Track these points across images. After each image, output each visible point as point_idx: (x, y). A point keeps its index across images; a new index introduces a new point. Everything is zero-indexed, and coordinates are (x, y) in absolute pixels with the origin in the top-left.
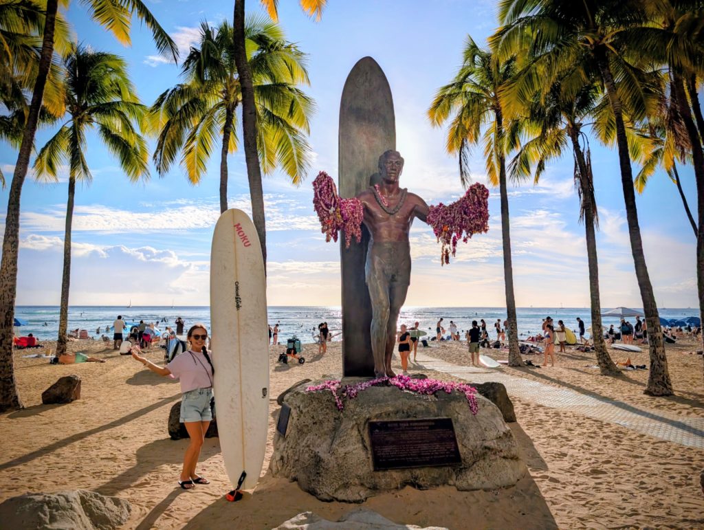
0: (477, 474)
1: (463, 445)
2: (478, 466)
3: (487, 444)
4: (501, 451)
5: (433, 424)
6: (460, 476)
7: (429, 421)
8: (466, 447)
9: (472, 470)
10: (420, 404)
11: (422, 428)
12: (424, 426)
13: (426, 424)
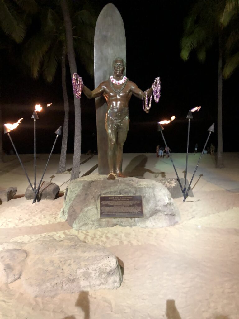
0: (151, 222)
1: (146, 208)
2: (152, 218)
3: (157, 208)
4: (165, 212)
5: (132, 198)
6: (143, 222)
7: (130, 196)
9: (149, 220)
11: (126, 200)
12: (127, 199)
13: (128, 198)
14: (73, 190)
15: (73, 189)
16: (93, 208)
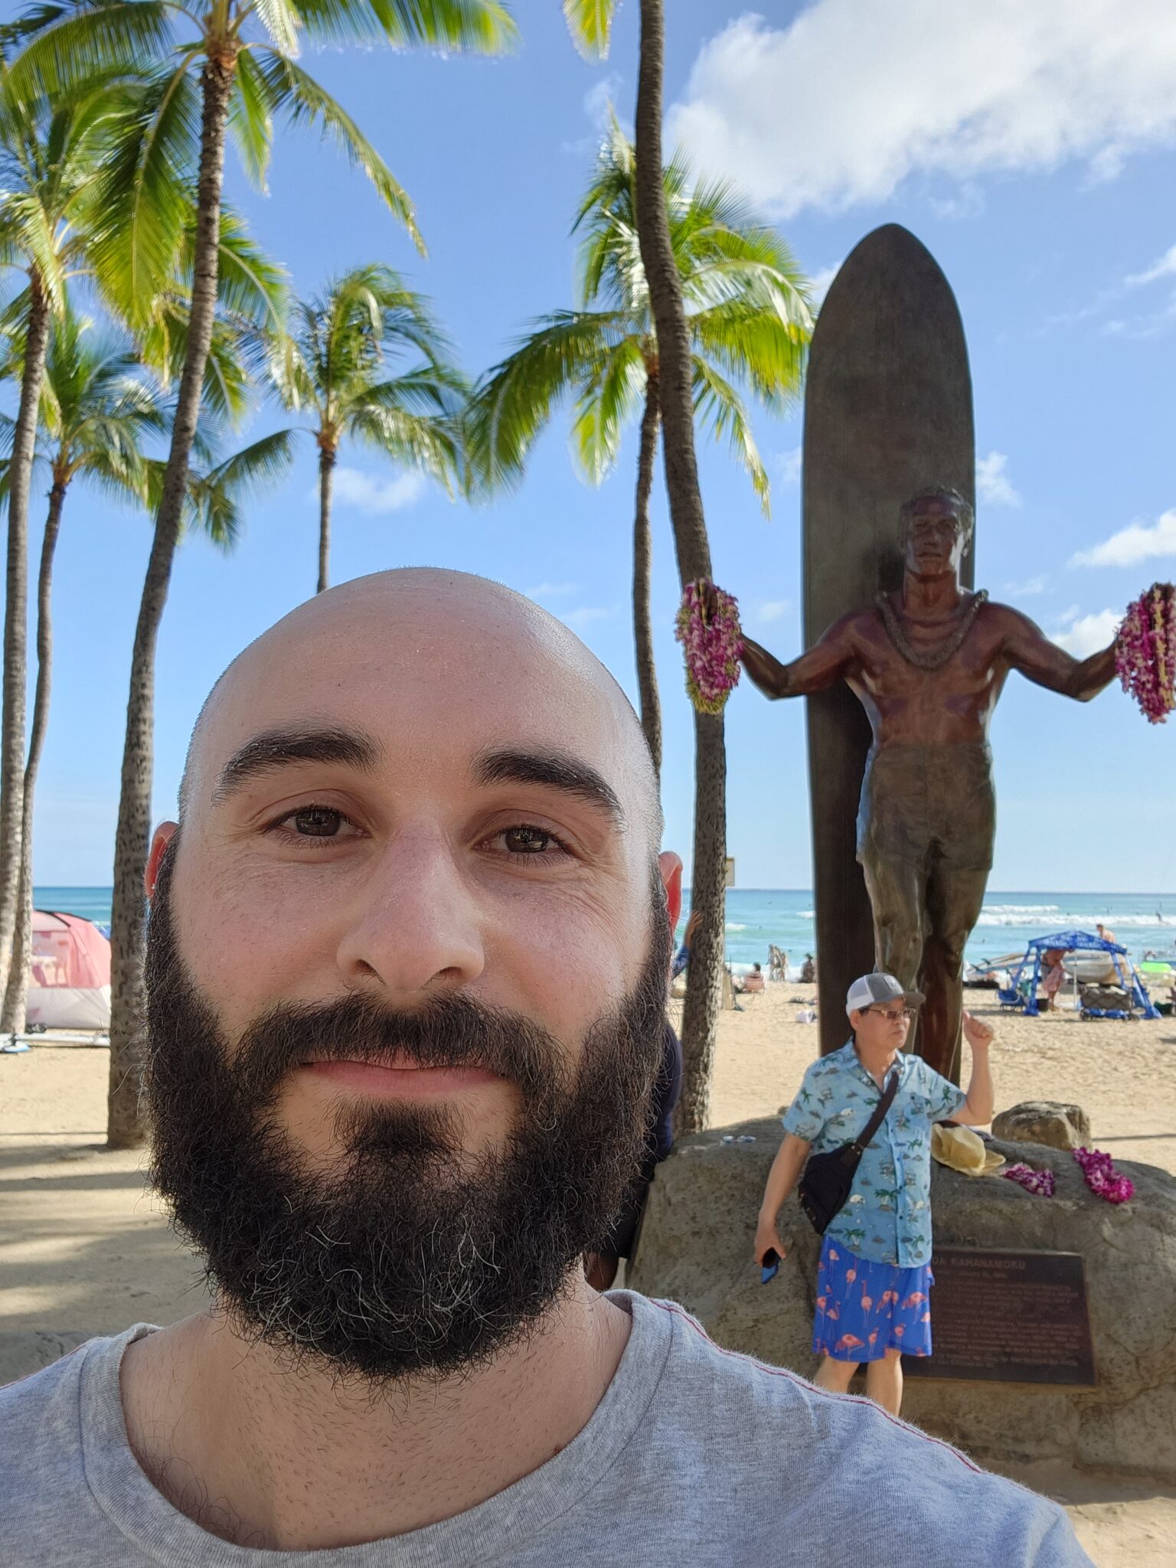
0: (1145, 1424)
1: (1108, 1336)
2: (1153, 1402)
5: (1022, 1266)
6: (1093, 1423)
7: (1012, 1258)
8: (1116, 1342)
9: (1132, 1411)
10: (991, 1210)
11: (985, 1274)
12: (991, 1271)
13: (999, 1264)
14: (680, 1196)
15: (678, 1190)
16: (788, 1312)
